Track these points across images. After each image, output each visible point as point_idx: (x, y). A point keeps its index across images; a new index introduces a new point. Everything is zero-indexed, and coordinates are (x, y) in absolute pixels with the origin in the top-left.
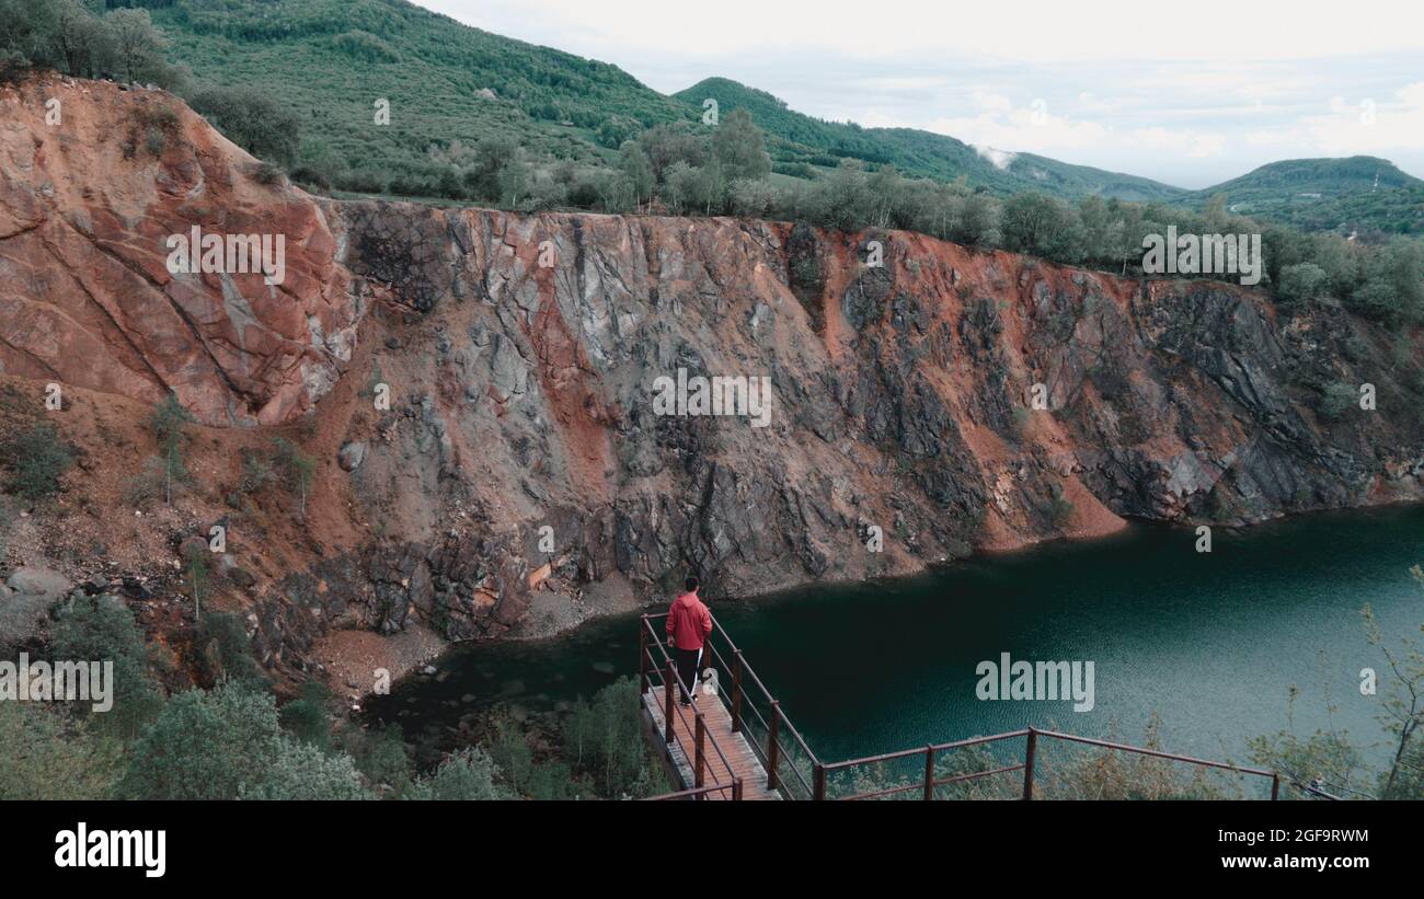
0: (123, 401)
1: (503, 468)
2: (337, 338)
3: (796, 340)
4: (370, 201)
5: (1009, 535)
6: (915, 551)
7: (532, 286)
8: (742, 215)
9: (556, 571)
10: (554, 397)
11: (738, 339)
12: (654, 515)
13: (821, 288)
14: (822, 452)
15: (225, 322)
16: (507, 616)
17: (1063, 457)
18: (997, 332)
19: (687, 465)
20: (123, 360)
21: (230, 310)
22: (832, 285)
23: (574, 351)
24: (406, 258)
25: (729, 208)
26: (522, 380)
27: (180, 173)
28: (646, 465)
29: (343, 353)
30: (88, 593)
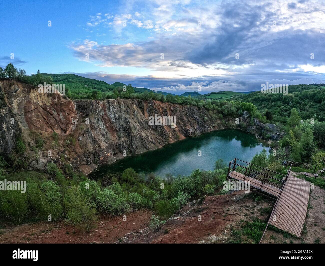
0: (48, 133)
1: (101, 139)
2: (76, 121)
3: (141, 116)
4: (79, 100)
5: (172, 141)
6: (161, 144)
7: (103, 111)
8: (131, 99)
9: (111, 153)
10: (107, 127)
11: (133, 116)
12: (124, 143)
13: (143, 108)
14: (146, 132)
15: (60, 120)
16: (105, 161)
17: (177, 130)
18: (167, 113)
19: (128, 136)
20: (48, 127)
21: (61, 118)
22: (145, 108)
23: (109, 120)
24: (84, 108)
25: (130, 98)
26: (103, 125)
27: (54, 98)
28: (122, 136)
29: (76, 123)
30: (49, 162)
